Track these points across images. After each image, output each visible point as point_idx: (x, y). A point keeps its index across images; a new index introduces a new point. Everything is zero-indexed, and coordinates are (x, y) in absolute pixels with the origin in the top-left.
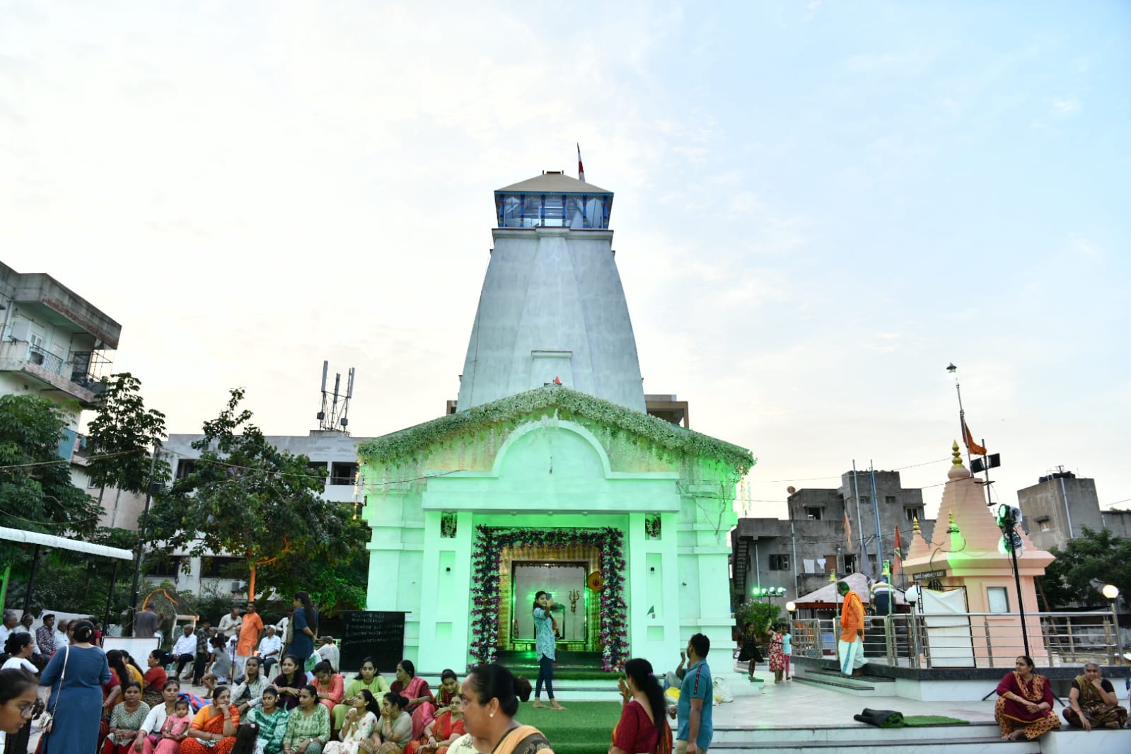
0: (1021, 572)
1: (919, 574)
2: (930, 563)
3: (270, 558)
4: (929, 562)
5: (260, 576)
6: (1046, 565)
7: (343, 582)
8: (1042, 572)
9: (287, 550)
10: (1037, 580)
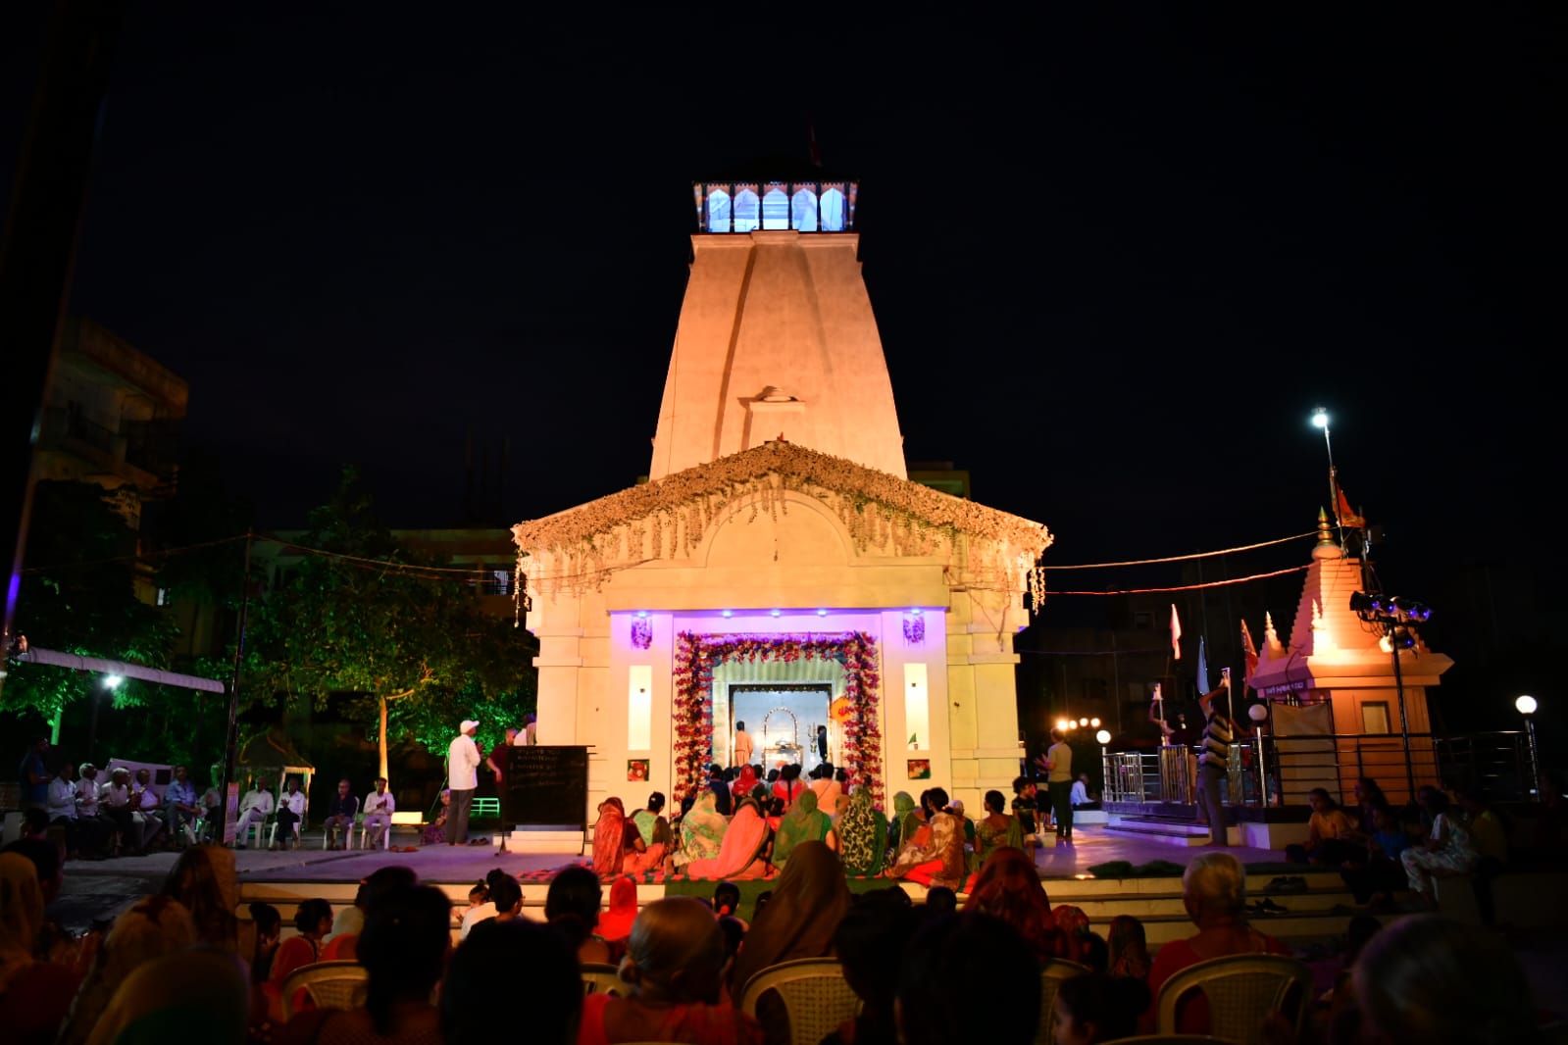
0: (1406, 681)
1: (1270, 687)
2: (1286, 671)
3: (406, 690)
4: (1284, 670)
5: (393, 715)
6: (1442, 672)
7: (504, 721)
8: (1436, 681)
9: (426, 680)
10: (1430, 691)
